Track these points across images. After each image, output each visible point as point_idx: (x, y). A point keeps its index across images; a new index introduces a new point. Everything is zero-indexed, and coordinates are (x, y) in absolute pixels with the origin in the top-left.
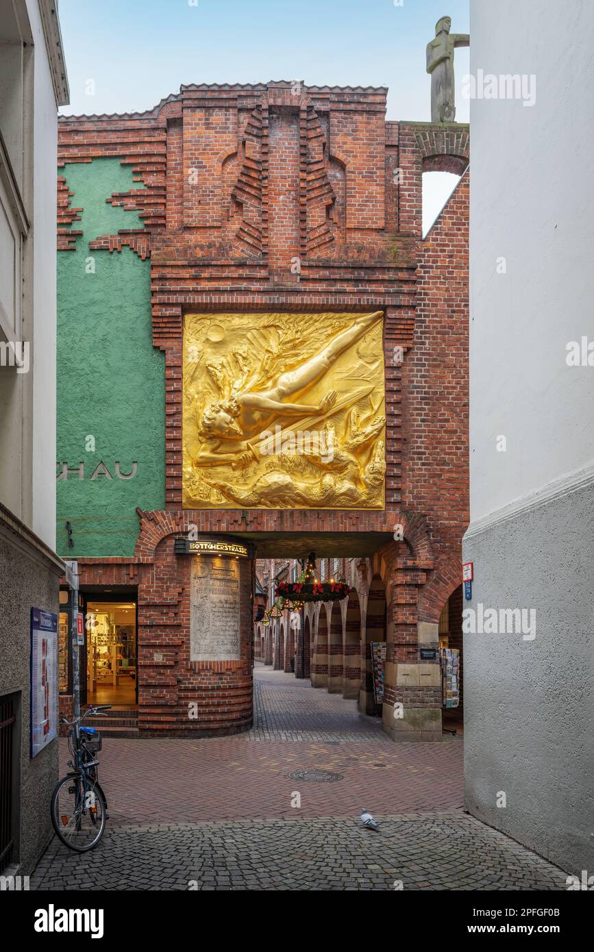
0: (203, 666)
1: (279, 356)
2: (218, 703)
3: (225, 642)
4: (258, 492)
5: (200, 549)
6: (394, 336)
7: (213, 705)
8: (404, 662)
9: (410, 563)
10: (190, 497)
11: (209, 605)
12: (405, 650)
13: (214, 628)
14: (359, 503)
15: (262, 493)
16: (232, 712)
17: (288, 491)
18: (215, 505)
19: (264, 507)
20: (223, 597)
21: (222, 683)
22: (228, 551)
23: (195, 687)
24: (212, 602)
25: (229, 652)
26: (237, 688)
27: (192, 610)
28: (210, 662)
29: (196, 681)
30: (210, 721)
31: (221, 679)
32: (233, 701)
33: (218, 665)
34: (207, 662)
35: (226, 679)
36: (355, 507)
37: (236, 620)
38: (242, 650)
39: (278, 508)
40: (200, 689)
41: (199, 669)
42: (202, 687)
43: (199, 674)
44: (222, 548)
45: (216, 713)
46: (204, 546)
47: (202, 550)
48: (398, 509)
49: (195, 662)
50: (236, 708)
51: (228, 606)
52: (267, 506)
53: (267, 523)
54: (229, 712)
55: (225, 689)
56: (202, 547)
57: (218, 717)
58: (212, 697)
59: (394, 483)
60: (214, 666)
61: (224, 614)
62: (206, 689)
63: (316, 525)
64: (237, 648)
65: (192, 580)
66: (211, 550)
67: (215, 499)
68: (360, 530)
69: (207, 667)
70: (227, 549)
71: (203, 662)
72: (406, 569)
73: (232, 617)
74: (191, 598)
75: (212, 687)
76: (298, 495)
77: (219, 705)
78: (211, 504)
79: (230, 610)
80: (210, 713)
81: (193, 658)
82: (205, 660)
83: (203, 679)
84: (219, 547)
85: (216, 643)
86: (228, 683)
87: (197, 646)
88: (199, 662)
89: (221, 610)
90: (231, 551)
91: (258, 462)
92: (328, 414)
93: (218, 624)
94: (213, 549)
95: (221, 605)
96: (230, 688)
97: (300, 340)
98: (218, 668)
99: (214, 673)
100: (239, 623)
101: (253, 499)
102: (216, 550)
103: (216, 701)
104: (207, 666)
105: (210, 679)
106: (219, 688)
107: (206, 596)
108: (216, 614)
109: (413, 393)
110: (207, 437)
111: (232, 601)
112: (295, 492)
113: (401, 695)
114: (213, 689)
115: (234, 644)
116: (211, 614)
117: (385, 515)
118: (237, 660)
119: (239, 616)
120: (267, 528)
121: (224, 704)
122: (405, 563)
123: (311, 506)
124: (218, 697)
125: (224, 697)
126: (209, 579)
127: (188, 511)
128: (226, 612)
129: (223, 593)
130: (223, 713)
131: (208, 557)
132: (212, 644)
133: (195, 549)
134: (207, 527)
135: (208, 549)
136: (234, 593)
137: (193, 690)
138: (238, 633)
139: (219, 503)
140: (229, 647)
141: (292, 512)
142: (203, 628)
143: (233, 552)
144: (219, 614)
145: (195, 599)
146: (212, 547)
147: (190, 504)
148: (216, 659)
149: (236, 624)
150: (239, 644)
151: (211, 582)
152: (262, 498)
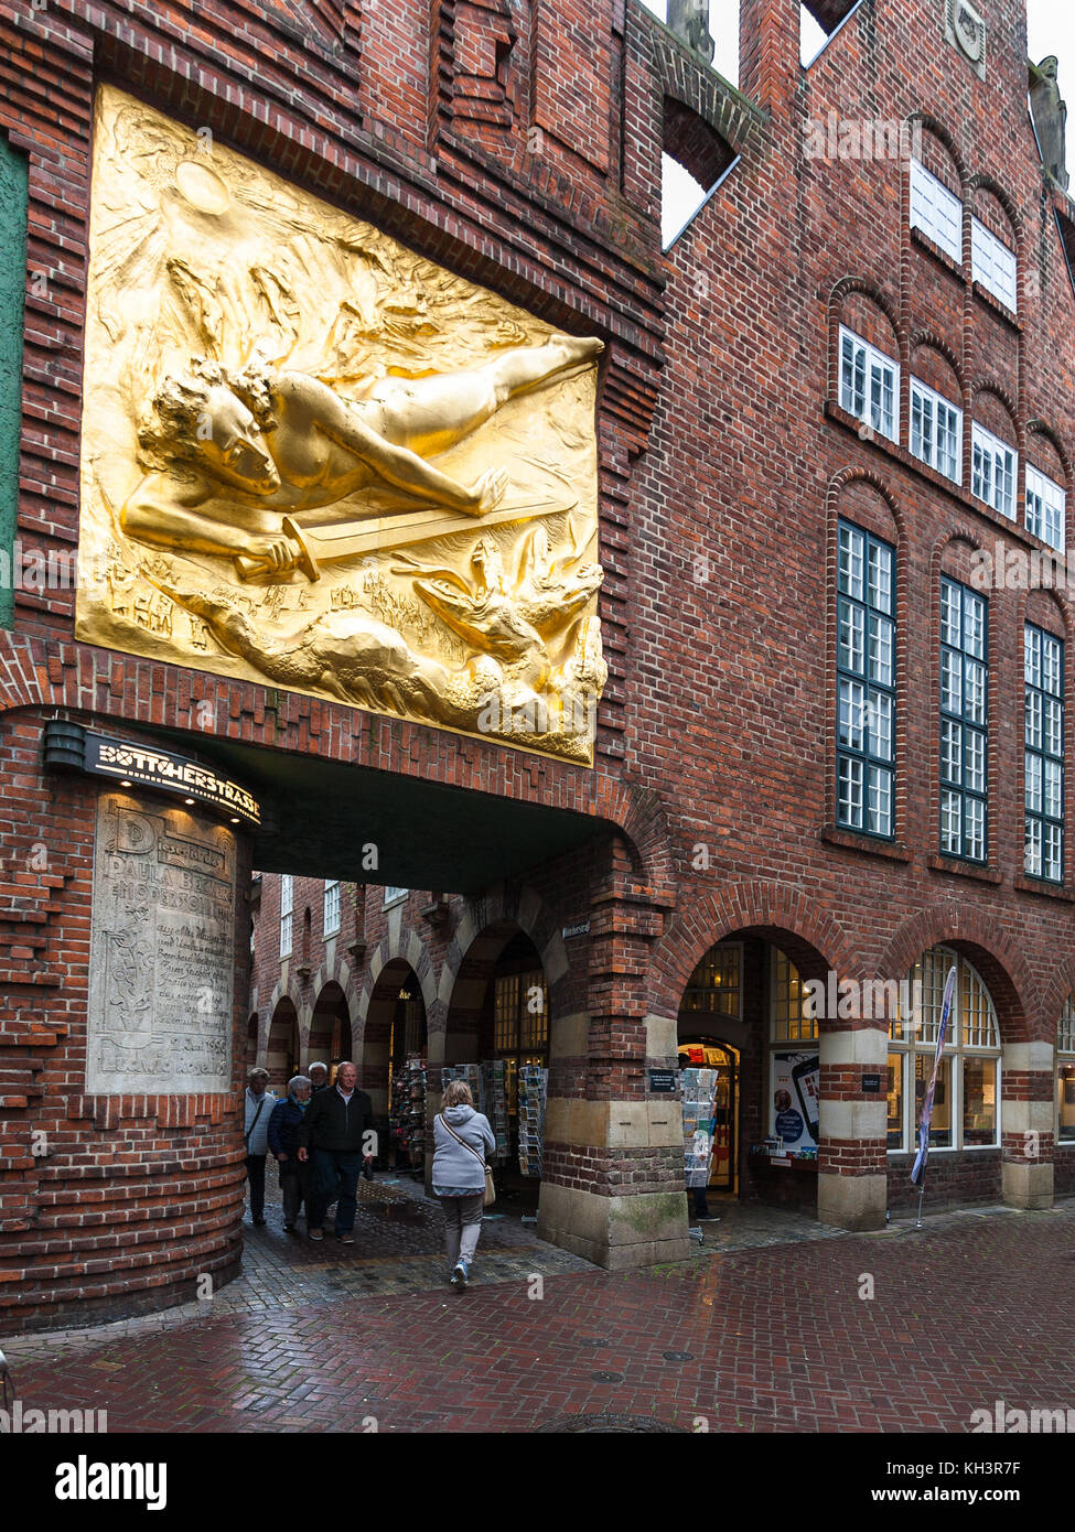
0: (127, 1109)
1: (372, 336)
2: (170, 1211)
3: (196, 1041)
4: (319, 648)
5: (133, 767)
6: (617, 410)
7: (156, 1219)
8: (622, 1098)
9: (635, 889)
10: (104, 612)
11: (150, 935)
12: (623, 1070)
13: (164, 1001)
14: (548, 740)
15: (330, 655)
16: (207, 1233)
17: (394, 668)
18: (185, 656)
19: (329, 697)
20: (194, 920)
21: (184, 1155)
22: (216, 793)
23: (99, 1170)
24: (161, 928)
25: (203, 1070)
26: (219, 1167)
27: (96, 944)
28: (152, 1098)
29: (102, 1155)
30: (143, 1268)
31: (179, 1144)
32: (209, 1202)
33: (173, 1104)
34: (140, 1097)
35: (193, 1144)
36: (538, 748)
37: (225, 984)
38: (235, 1067)
39: (364, 707)
40: (117, 1176)
41: (114, 1118)
42: (122, 1169)
43: (112, 1132)
44: (199, 782)
45: (166, 1240)
46: (146, 764)
47: (140, 771)
48: (618, 773)
49: (102, 1099)
50: (216, 1221)
51: (205, 944)
52: (337, 695)
53: (336, 739)
54: (202, 1233)
55: (191, 1171)
56: (140, 765)
57: (169, 1252)
58: (154, 1197)
59: (613, 716)
60: (163, 1109)
61: (195, 967)
62: (137, 1176)
63: (453, 770)
64: (224, 1061)
65: (100, 857)
66: (167, 778)
67: (185, 637)
68: (546, 802)
69: (137, 1112)
70: (214, 788)
71: (128, 1097)
72: (628, 903)
73: (216, 976)
74: (94, 908)
75: (151, 1167)
76: (419, 684)
77: (172, 1217)
78: (172, 650)
79: (212, 958)
80: (148, 1243)
81: (96, 1084)
82: (135, 1091)
83: (128, 1147)
84: (193, 777)
85: (168, 1044)
86: (198, 1154)
87: (110, 1051)
88: (115, 1098)
89: (187, 953)
90: (224, 797)
91: (313, 579)
92: (486, 521)
93: (177, 990)
94: (175, 779)
95: (187, 940)
96: (205, 1168)
97: (426, 320)
98: (173, 1114)
99: (159, 1129)
100: (231, 996)
101: (302, 662)
102: (183, 782)
103: (163, 1208)
104: (140, 1110)
105: (149, 1147)
106: (174, 1171)
107: (144, 910)
108: (174, 963)
109: (641, 545)
110: (169, 454)
111: (215, 934)
112: (412, 676)
113: (616, 1167)
114: (157, 1174)
115: (217, 1049)
116: (157, 962)
117: (594, 778)
118: (223, 1091)
119: (231, 977)
120: (335, 749)
121: (188, 1214)
122: (627, 889)
123: (443, 722)
124: (172, 1194)
125: (188, 1194)
126: (155, 863)
127: (94, 652)
128: (199, 961)
129: (194, 907)
130: (184, 1238)
131: (154, 797)
132: (155, 1047)
133: (117, 764)
134: (156, 711)
135: (157, 773)
136: (221, 915)
137: (94, 1179)
138: (229, 1021)
139: (199, 651)
140: (204, 1056)
141: (398, 725)
142: (132, 1002)
143: (228, 800)
144: (181, 964)
145: (106, 913)
146: (170, 771)
147: (103, 632)
148: (167, 1089)
149: (224, 995)
150: (228, 1050)
151: (161, 871)
152: (326, 668)
